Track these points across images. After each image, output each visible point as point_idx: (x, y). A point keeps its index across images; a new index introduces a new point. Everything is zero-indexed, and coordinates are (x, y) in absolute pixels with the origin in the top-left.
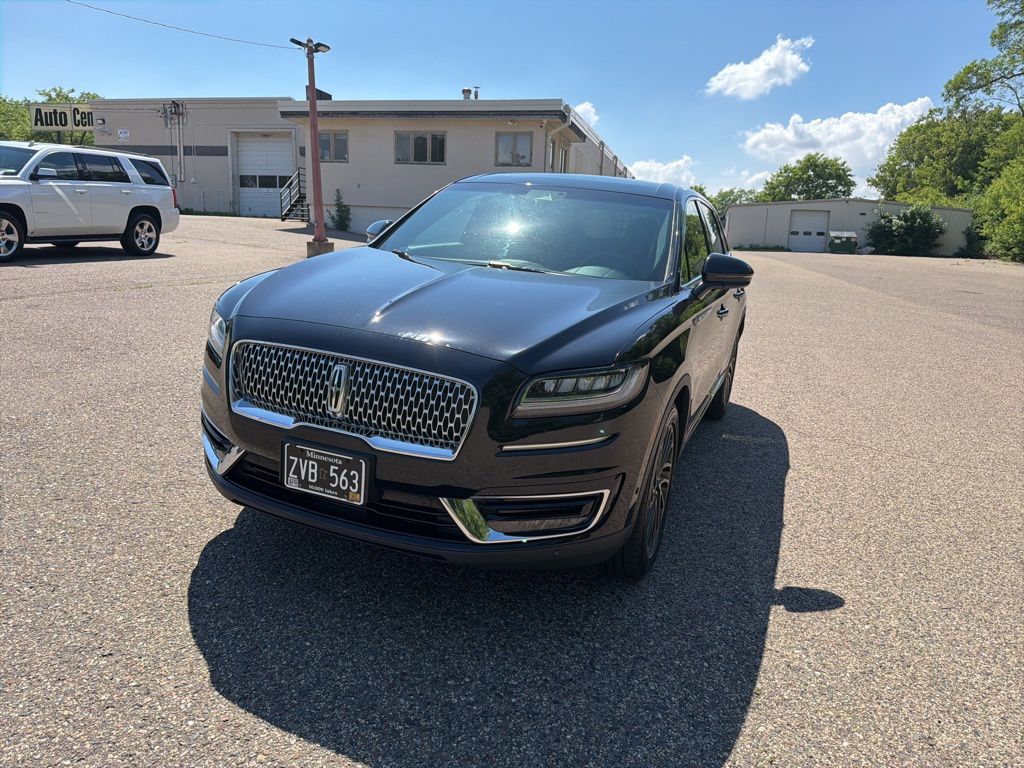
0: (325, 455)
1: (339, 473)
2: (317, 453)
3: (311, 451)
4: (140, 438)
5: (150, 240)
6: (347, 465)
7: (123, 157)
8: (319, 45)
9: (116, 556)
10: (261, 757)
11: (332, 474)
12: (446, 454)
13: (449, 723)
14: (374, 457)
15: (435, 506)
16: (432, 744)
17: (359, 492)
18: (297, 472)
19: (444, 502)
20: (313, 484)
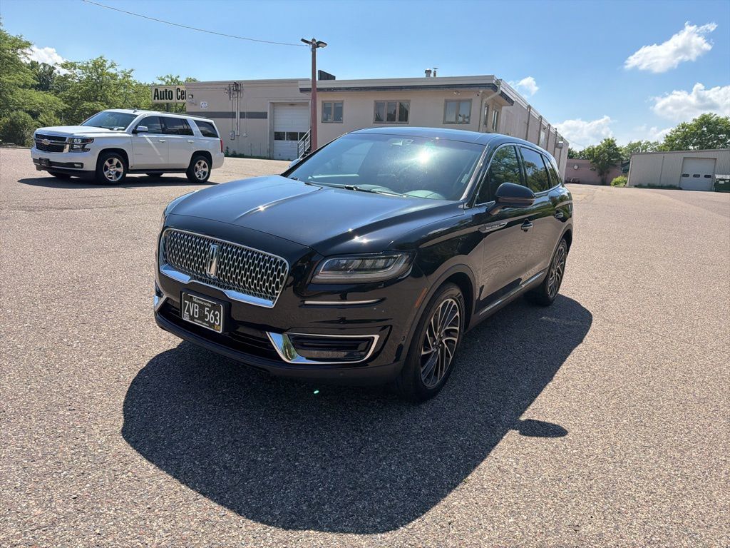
0: (203, 301)
1: (209, 312)
2: (199, 299)
4: (146, 292)
5: (204, 173)
6: (214, 307)
7: (190, 120)
8: (320, 42)
9: (101, 358)
10: (130, 474)
11: (206, 313)
12: (269, 304)
13: (249, 471)
14: (229, 305)
15: (263, 337)
16: (232, 480)
17: (219, 325)
18: (188, 311)
19: (269, 335)
20: (197, 319)
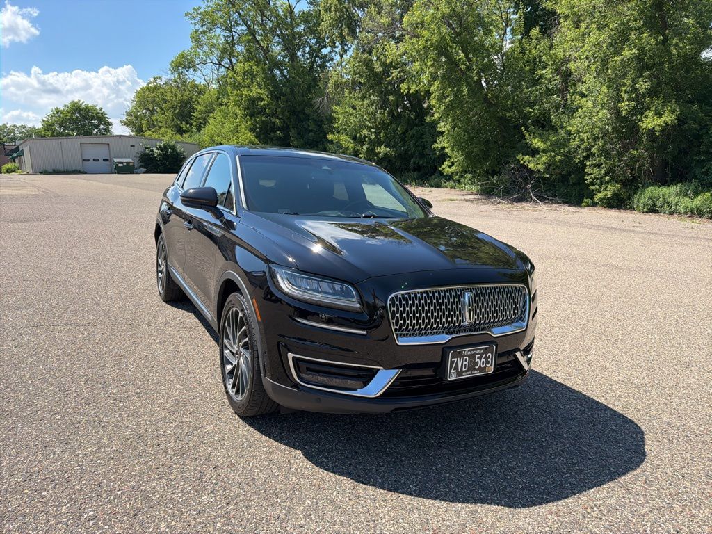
0: (473, 350)
1: (480, 358)
2: (469, 351)
3: (465, 351)
6: (485, 351)
11: (476, 360)
17: (491, 365)
18: (456, 368)
19: (516, 354)
20: (465, 371)
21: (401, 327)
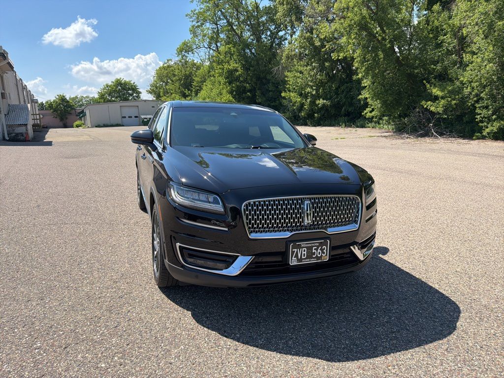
0: (310, 243)
1: (317, 250)
3: (303, 244)
6: (321, 244)
11: (314, 251)
17: (326, 255)
19: (352, 247)
20: (305, 259)
21: (253, 226)
